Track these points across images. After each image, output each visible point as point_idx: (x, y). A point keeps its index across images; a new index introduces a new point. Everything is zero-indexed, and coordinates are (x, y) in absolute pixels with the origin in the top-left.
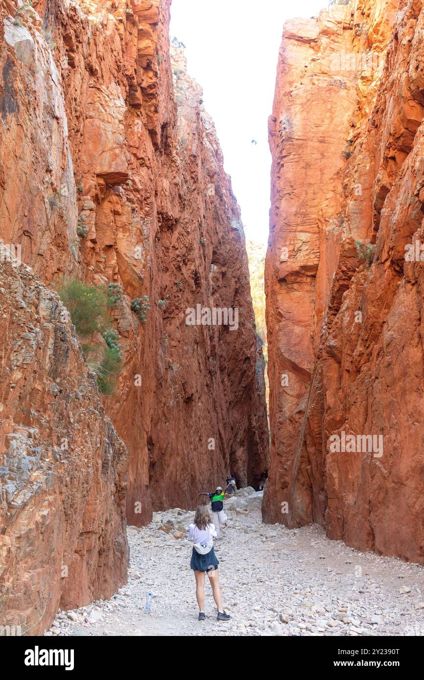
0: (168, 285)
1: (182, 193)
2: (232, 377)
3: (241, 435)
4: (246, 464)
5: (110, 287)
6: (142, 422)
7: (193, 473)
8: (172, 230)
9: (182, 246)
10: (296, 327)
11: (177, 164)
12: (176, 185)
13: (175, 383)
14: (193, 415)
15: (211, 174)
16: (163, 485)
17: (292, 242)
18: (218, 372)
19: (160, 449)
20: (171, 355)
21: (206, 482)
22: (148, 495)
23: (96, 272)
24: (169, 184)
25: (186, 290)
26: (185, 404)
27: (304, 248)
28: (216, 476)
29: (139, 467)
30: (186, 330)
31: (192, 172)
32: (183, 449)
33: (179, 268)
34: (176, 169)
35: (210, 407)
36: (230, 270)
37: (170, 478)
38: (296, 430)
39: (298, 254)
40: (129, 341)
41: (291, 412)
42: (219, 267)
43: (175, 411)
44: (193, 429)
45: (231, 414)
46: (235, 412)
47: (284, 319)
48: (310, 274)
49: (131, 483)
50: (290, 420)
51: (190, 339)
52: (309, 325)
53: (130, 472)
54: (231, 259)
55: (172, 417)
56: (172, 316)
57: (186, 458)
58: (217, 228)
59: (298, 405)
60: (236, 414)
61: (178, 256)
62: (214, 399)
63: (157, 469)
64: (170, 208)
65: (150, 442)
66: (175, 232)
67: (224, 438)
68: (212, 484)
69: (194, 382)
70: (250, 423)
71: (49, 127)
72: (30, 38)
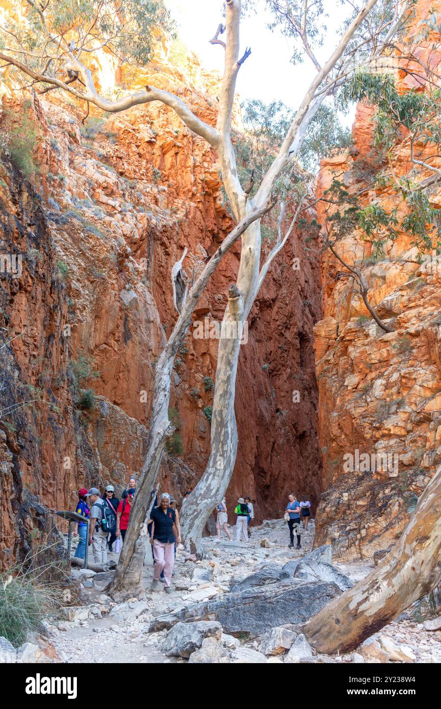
0: (272, 350)
9: (282, 317)
13: (285, 425)
14: (309, 448)
20: (282, 403)
23: (197, 372)
26: (297, 440)
43: (286, 447)
53: (236, 491)
56: (279, 373)
61: (279, 326)
71: (148, 329)
72: (135, 295)
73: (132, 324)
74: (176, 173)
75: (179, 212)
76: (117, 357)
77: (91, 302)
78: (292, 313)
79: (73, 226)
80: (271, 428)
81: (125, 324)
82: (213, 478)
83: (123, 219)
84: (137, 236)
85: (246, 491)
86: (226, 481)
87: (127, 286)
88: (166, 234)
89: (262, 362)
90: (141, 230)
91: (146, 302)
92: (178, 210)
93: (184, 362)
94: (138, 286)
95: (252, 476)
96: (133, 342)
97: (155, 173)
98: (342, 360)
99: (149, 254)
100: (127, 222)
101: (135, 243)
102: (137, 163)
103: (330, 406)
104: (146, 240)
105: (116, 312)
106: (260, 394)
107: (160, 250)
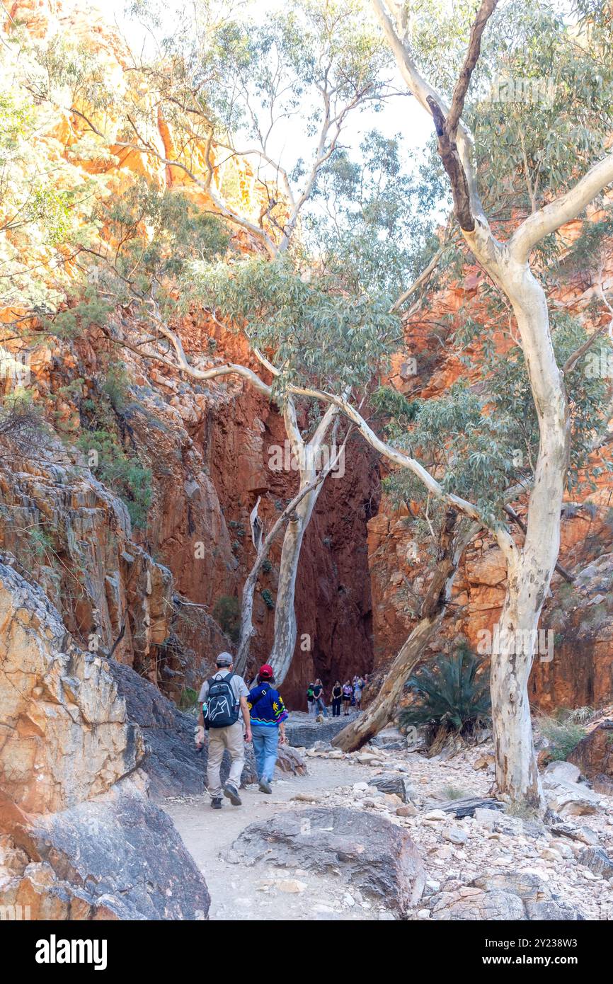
0: (335, 522)
33: (345, 504)
56: (342, 546)
71: (210, 518)
72: (197, 487)
73: (195, 516)
74: (233, 342)
75: (236, 386)
76: (182, 549)
77: (159, 499)
78: (357, 479)
79: (138, 421)
80: (332, 609)
81: (189, 516)
82: (276, 663)
83: (181, 402)
84: (196, 420)
85: (305, 676)
86: (287, 666)
87: (190, 477)
88: (223, 413)
89: (324, 536)
90: (200, 413)
91: (207, 492)
92: (235, 383)
93: (242, 544)
94: (200, 476)
95: (311, 661)
96: (196, 533)
97: (211, 343)
98: (391, 556)
99: (207, 436)
100: (186, 405)
101: (194, 427)
102: (191, 333)
103: (379, 598)
104: (205, 423)
105: (182, 507)
106: (321, 571)
107: (217, 430)
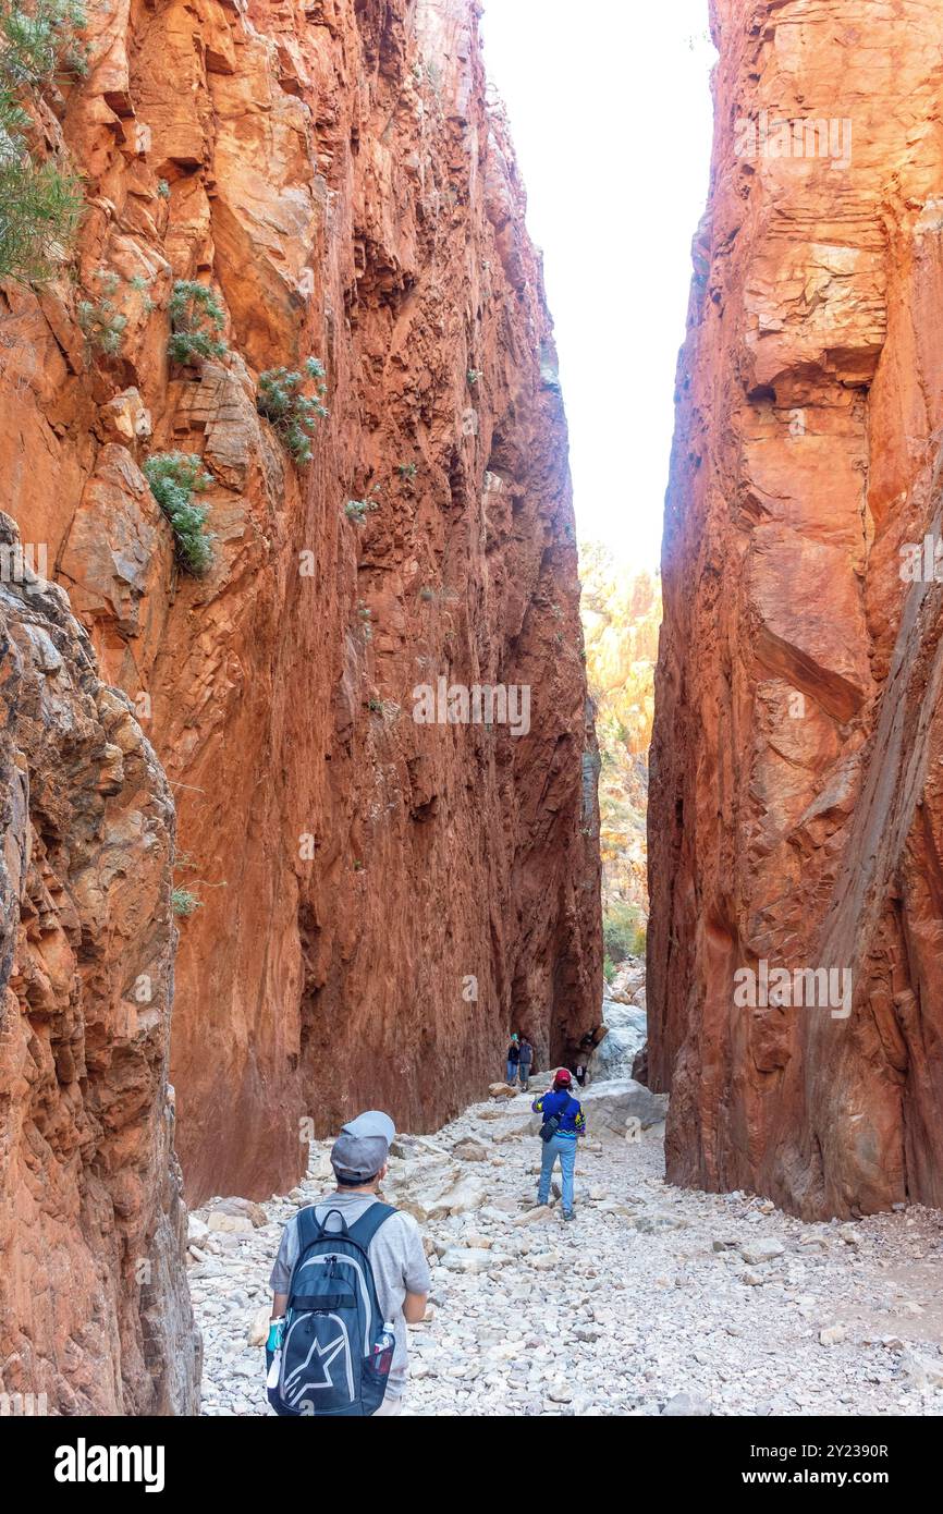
1: (426, 205)
2: (525, 786)
3: (540, 936)
4: (548, 1010)
5: (177, 291)
6: (283, 841)
7: (427, 1026)
8: (393, 307)
9: (420, 364)
10: (807, 542)
11: (417, 116)
12: (412, 174)
13: (386, 755)
14: (433, 861)
15: (498, 220)
16: (342, 1056)
17: (799, 274)
18: (493, 764)
19: (338, 946)
20: (379, 676)
21: (459, 1052)
22: (297, 1088)
23: (127, 229)
24: (389, 161)
25: (427, 497)
26: (411, 824)
27: (836, 292)
28: (482, 1037)
29: (268, 991)
30: (423, 612)
31: (454, 170)
32: (403, 956)
33: (408, 428)
34: (412, 131)
35: (475, 847)
36: (533, 496)
37: (365, 1036)
38: (813, 874)
39: (817, 313)
40: (244, 504)
41: (796, 814)
42: (507, 481)
43: (386, 838)
44: (433, 899)
45: (518, 880)
46: (528, 875)
47: (767, 518)
48: (850, 378)
49: (236, 1046)
50: (792, 842)
51: (434, 639)
52: (850, 540)
53: (236, 1005)
54: (537, 466)
55: (375, 852)
56: (383, 564)
57: (411, 979)
58: (508, 371)
59: (817, 793)
60: (530, 882)
61: (408, 390)
62: (483, 828)
63: (327, 1006)
64: (391, 234)
65: (309, 923)
66: (400, 319)
67: (501, 938)
68: (471, 1058)
69: (439, 765)
70: (563, 907)
